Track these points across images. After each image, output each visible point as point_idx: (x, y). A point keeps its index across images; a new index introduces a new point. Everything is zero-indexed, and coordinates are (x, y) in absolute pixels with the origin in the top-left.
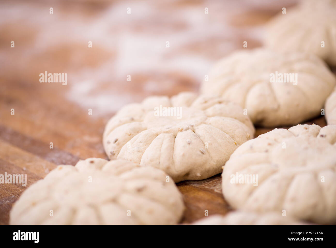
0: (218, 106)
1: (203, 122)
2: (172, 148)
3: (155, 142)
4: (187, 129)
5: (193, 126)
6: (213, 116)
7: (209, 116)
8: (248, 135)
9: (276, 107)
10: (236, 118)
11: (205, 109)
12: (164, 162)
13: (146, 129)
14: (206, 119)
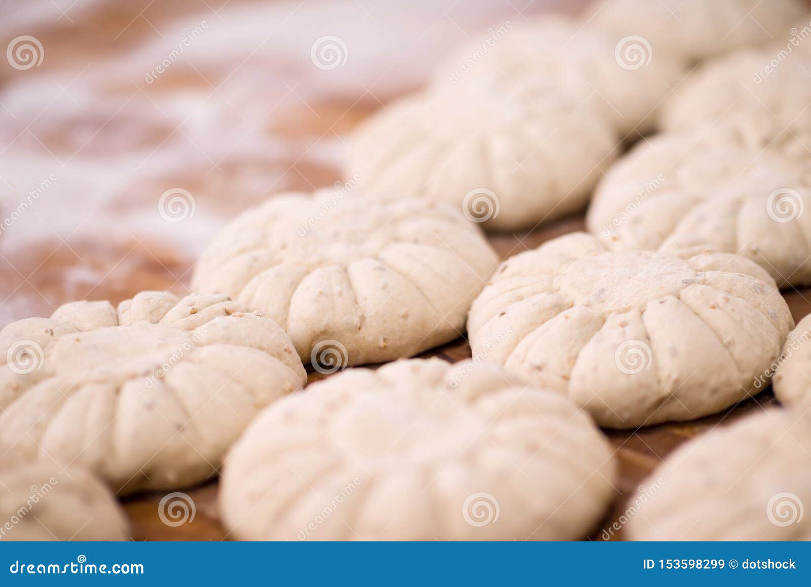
0: (221, 320)
1: (184, 358)
2: (110, 417)
3: (72, 405)
4: (147, 373)
5: (159, 367)
6: (210, 343)
7: (199, 345)
8: (288, 385)
9: (356, 320)
10: (261, 348)
11: (191, 328)
12: (91, 449)
13: (53, 375)
14: (192, 350)
